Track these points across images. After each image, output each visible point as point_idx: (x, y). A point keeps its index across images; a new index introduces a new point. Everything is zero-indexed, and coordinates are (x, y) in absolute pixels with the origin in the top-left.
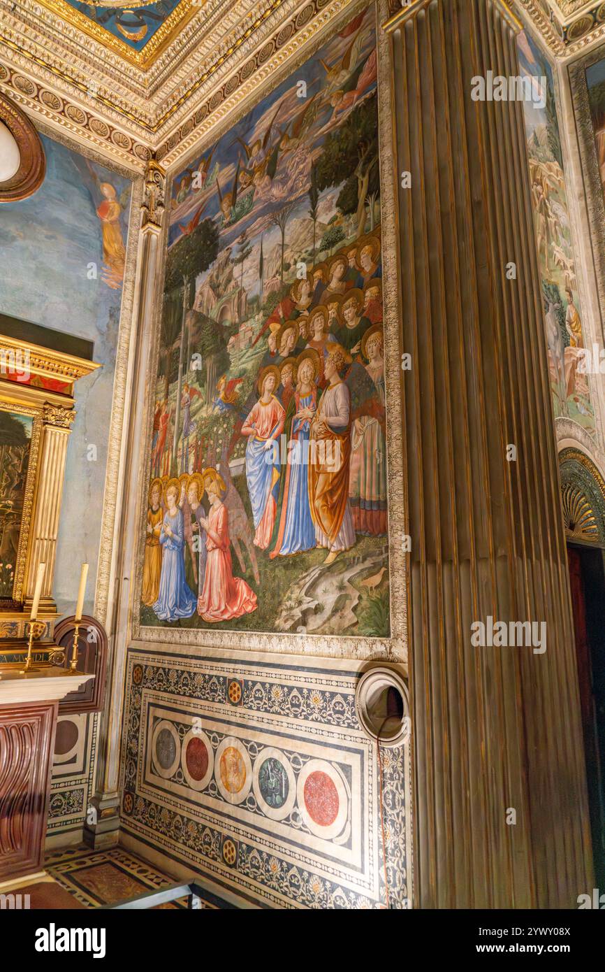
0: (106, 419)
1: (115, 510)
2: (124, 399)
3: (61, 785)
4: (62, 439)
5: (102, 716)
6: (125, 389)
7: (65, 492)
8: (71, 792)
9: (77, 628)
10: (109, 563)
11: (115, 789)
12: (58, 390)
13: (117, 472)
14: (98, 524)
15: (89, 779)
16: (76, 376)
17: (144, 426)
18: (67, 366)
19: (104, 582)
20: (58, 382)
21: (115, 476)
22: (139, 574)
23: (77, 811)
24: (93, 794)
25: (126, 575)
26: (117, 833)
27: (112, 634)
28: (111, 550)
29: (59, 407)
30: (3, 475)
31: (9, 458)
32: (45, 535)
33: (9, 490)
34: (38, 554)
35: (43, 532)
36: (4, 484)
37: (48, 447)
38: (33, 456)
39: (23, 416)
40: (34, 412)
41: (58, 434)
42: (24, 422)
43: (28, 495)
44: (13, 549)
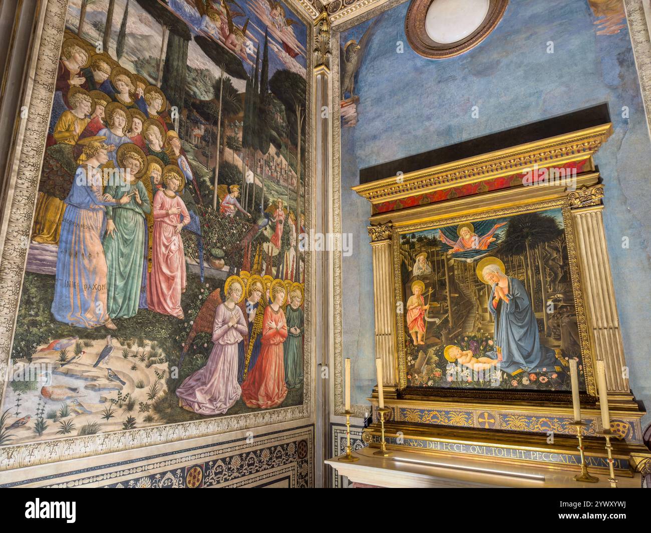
4: (595, 219)
16: (591, 149)
29: (581, 188)
30: (545, 271)
31: (547, 255)
32: (602, 323)
33: (555, 285)
34: (600, 345)
35: (600, 321)
36: (548, 279)
37: (581, 232)
38: (570, 245)
39: (550, 210)
40: (559, 203)
41: (588, 214)
42: (553, 216)
43: (575, 285)
44: (575, 341)
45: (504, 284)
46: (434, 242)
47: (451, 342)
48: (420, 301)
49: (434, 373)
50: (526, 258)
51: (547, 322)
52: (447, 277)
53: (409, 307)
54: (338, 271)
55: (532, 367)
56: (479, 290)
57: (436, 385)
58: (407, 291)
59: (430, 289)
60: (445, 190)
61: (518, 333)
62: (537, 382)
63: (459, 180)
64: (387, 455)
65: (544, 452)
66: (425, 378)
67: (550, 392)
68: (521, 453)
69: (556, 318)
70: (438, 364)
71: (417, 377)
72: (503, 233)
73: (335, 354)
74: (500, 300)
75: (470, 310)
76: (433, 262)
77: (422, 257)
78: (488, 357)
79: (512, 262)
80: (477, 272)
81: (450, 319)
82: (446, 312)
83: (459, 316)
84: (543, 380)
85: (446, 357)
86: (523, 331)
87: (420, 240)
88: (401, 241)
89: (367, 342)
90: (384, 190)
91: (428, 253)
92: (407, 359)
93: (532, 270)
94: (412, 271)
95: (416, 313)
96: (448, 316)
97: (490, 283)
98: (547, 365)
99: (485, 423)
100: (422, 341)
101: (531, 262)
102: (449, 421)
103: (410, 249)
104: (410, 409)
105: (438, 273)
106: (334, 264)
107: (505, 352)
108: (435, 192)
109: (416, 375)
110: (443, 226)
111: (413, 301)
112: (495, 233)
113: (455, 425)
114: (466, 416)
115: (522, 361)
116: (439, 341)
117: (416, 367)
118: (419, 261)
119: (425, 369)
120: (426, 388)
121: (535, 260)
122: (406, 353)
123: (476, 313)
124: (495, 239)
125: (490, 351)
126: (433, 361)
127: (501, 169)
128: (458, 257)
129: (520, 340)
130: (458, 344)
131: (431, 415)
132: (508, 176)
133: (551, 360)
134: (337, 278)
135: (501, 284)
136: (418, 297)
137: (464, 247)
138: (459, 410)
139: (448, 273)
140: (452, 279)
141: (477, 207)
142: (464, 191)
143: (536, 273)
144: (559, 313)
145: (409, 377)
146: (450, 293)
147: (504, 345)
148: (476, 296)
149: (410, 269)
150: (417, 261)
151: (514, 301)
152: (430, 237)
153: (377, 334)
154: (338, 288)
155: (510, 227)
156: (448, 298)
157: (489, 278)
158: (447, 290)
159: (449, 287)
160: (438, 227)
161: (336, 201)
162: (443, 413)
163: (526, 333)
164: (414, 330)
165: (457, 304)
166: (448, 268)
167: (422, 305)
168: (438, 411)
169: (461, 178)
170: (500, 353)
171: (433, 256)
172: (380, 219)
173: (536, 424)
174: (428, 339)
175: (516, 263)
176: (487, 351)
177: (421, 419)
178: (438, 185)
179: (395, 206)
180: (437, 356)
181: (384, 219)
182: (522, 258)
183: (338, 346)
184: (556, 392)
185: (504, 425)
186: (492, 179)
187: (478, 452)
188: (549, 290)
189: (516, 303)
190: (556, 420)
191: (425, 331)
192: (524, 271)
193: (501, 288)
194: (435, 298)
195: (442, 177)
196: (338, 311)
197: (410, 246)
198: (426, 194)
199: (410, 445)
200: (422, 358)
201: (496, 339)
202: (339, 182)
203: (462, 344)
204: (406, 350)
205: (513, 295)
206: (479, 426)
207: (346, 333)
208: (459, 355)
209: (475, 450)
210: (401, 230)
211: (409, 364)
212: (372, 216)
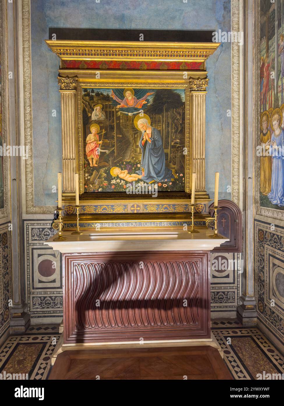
0: (228, 80)
1: (239, 137)
2: (239, 64)
3: (222, 288)
4: (202, 98)
5: (242, 255)
6: (239, 57)
7: (207, 131)
8: (228, 292)
9: (216, 211)
10: (239, 169)
11: (253, 295)
12: (196, 68)
13: (239, 113)
14: (230, 146)
15: (238, 287)
16: (206, 56)
17: (254, 78)
18: (199, 50)
19: (236, 180)
20: (195, 63)
21: (237, 116)
22: (258, 175)
23: (232, 302)
24: (241, 295)
25: (250, 175)
26: (256, 319)
27: (243, 210)
28: (239, 162)
29: (198, 79)
30: (172, 126)
31: (174, 116)
32: (198, 156)
33: (176, 134)
34: (195, 167)
35: (197, 155)
36: (173, 131)
37: (194, 105)
38: (187, 112)
39: (179, 89)
40: (185, 86)
41: (199, 95)
42: (180, 93)
43: (187, 135)
44: (182, 166)
45: (149, 131)
46: (107, 98)
47: (115, 165)
48: (96, 138)
49: (103, 184)
50: (163, 117)
51: (170, 155)
52: (115, 123)
53: (88, 141)
54: (28, 110)
55: (160, 179)
56: (135, 134)
57: (104, 191)
58: (87, 130)
59: (104, 131)
60: (118, 61)
61: (154, 160)
62: (162, 186)
63: (129, 57)
64: (82, 234)
65: (169, 222)
66: (97, 187)
67: (168, 192)
68: (157, 223)
69: (175, 153)
70: (106, 178)
71: (91, 186)
72: (151, 99)
73: (26, 172)
74: (146, 141)
75: (128, 146)
76: (106, 112)
77: (98, 108)
78: (137, 174)
79: (155, 118)
80: (135, 122)
81: (115, 151)
82: (113, 146)
83: (122, 149)
84: (165, 186)
85: (111, 174)
86: (157, 159)
87: (98, 94)
88: (83, 93)
89: (55, 164)
90: (73, 50)
91: (103, 105)
92: (85, 175)
93: (165, 124)
94: (91, 117)
95: (93, 146)
96: (114, 149)
97: (141, 130)
98: (167, 178)
99: (134, 210)
100: (96, 164)
101: (165, 119)
102: (113, 210)
103: (90, 100)
104: (88, 206)
105: (110, 120)
106: (25, 103)
107: (146, 171)
108: (112, 61)
109: (91, 185)
110: (114, 87)
111: (91, 137)
112: (147, 98)
113: (117, 212)
114: (124, 207)
115: (155, 176)
116: (108, 164)
117: (91, 180)
118: (96, 110)
119: (97, 182)
120: (97, 192)
121: (168, 119)
122: (85, 172)
123: (131, 148)
124: (146, 102)
125: (138, 170)
126: (103, 176)
127: (157, 56)
128: (123, 111)
129: (155, 164)
130: (120, 166)
131: (102, 208)
132: (159, 62)
133: (169, 175)
134: (28, 115)
135: (148, 132)
136: (95, 135)
137: (127, 105)
138: (120, 204)
139: (116, 121)
140: (118, 125)
141: (139, 78)
142: (132, 65)
143: (167, 127)
144: (177, 150)
145: (86, 186)
146: (117, 134)
147: (146, 167)
148: (132, 137)
149: (90, 115)
150: (95, 110)
151: (154, 142)
152: (105, 94)
153: (64, 158)
154: (29, 122)
155: (156, 96)
156: (115, 138)
157: (141, 127)
158: (115, 132)
159: (116, 130)
160: (111, 87)
161: (26, 49)
162: (110, 206)
163: (158, 161)
164: (91, 157)
165: (120, 142)
166: (116, 117)
167: (97, 141)
168: (107, 206)
169: (131, 55)
170: (144, 172)
171: (106, 107)
172: (68, 73)
173: (162, 209)
174: (100, 163)
175: (157, 120)
176: (136, 171)
177: (95, 211)
178: (114, 57)
179: (80, 65)
180: (105, 173)
181: (71, 73)
182: (161, 116)
183: (29, 166)
184: (171, 192)
185: (145, 210)
186: (150, 62)
187: (134, 226)
188: (173, 137)
189: (155, 143)
190: (171, 206)
191: (98, 158)
192: (161, 124)
193: (148, 134)
194: (106, 136)
195: (119, 51)
196: (29, 141)
197: (90, 98)
198: (105, 61)
199: (92, 227)
200: (95, 174)
201: (142, 164)
202: (29, 33)
203: (122, 166)
204: (84, 169)
205: (154, 138)
206: (131, 212)
207: (36, 157)
208: (120, 173)
209: (133, 225)
210: (84, 85)
211: (86, 178)
212: (60, 69)
